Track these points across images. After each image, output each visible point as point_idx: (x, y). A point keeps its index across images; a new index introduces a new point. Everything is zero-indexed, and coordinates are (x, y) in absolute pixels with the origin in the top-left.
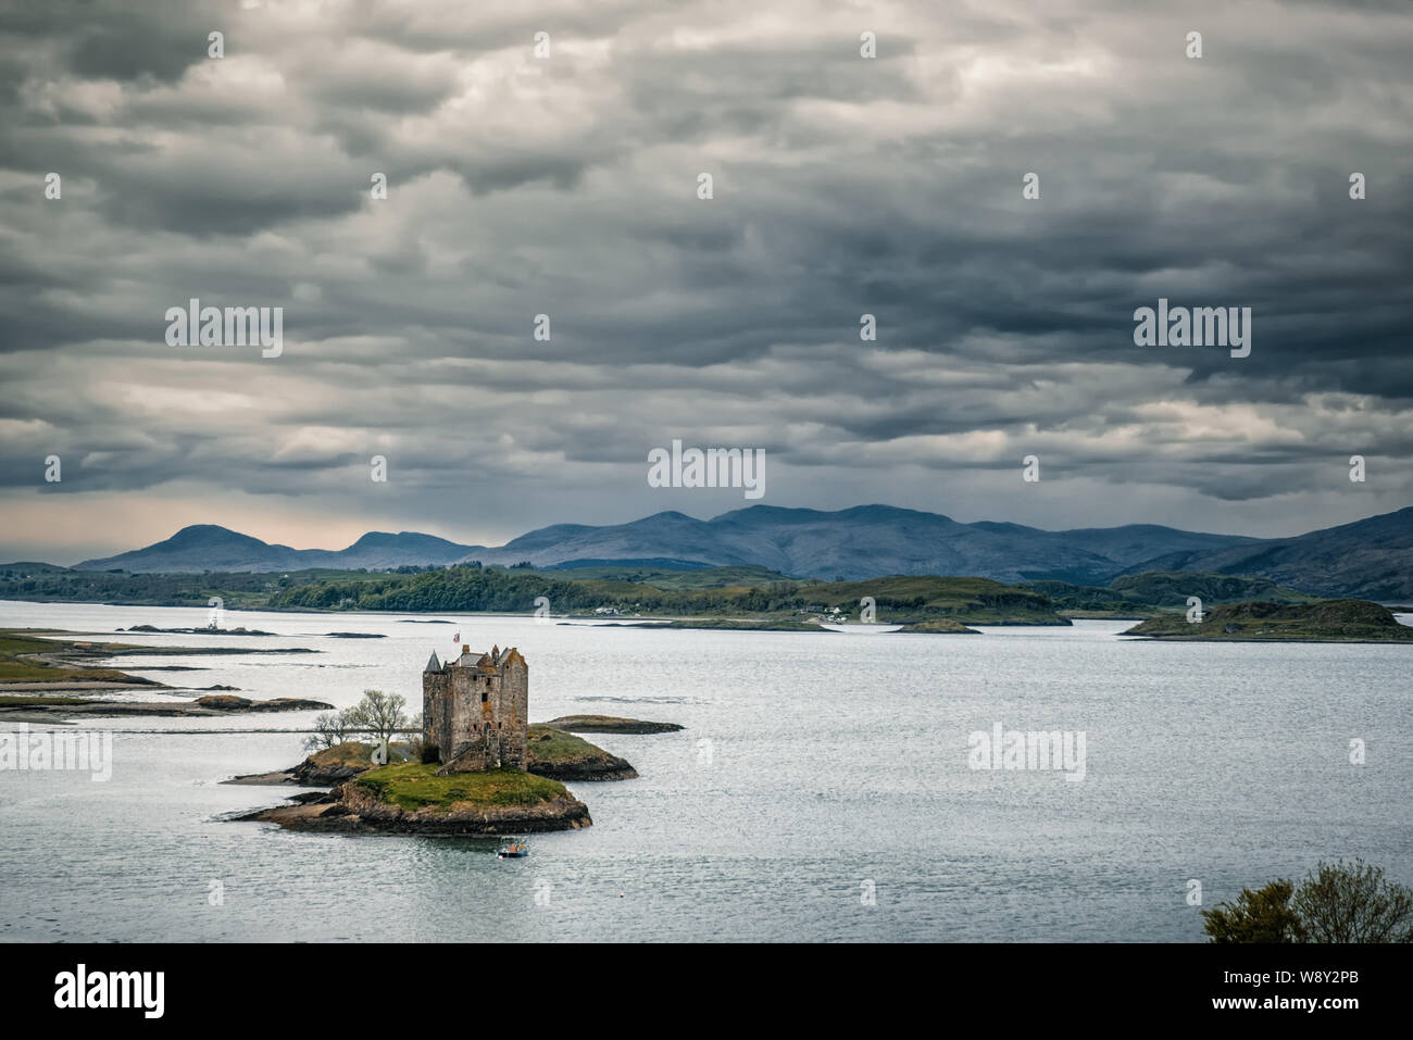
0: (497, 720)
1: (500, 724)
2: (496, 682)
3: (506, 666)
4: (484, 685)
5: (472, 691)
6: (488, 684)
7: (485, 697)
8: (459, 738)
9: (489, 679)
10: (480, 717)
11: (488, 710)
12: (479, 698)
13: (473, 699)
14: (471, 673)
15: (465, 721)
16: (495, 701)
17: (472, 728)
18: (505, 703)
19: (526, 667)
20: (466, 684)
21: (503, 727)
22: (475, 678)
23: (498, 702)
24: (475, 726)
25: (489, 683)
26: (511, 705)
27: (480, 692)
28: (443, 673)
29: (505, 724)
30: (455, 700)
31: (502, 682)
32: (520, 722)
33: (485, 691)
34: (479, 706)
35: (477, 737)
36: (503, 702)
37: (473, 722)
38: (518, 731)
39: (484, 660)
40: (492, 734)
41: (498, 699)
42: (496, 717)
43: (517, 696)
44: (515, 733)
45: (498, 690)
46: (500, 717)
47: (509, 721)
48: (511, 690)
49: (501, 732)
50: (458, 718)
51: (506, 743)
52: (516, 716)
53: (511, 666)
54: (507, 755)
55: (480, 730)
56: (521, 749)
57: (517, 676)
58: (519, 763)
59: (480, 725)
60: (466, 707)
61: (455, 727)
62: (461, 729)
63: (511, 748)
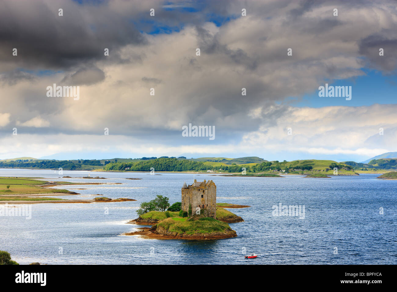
0: (207, 204)
1: (207, 205)
2: (206, 191)
3: (209, 186)
4: (202, 192)
5: (198, 194)
6: (203, 192)
7: (202, 196)
8: (194, 209)
9: (204, 190)
10: (201, 203)
11: (203, 200)
13: (199, 197)
14: (198, 188)
15: (196, 204)
16: (205, 198)
19: (215, 186)
20: (196, 192)
22: (199, 190)
23: (206, 198)
24: (199, 206)
26: (211, 199)
27: (201, 195)
28: (188, 188)
30: (193, 197)
31: (208, 191)
32: (214, 204)
34: (200, 199)
36: (208, 198)
37: (198, 204)
38: (213, 207)
39: (201, 184)
40: (205, 208)
41: (207, 197)
42: (206, 203)
43: (213, 196)
44: (212, 208)
45: (207, 194)
46: (207, 203)
47: (210, 204)
48: (211, 194)
49: (208, 208)
50: (194, 203)
51: (209, 211)
52: (212, 202)
53: (211, 186)
54: (210, 215)
55: (201, 207)
56: (214, 213)
57: (213, 189)
58: (213, 217)
59: (201, 205)
60: (196, 199)
61: (193, 206)
62: (195, 207)
63: (211, 213)
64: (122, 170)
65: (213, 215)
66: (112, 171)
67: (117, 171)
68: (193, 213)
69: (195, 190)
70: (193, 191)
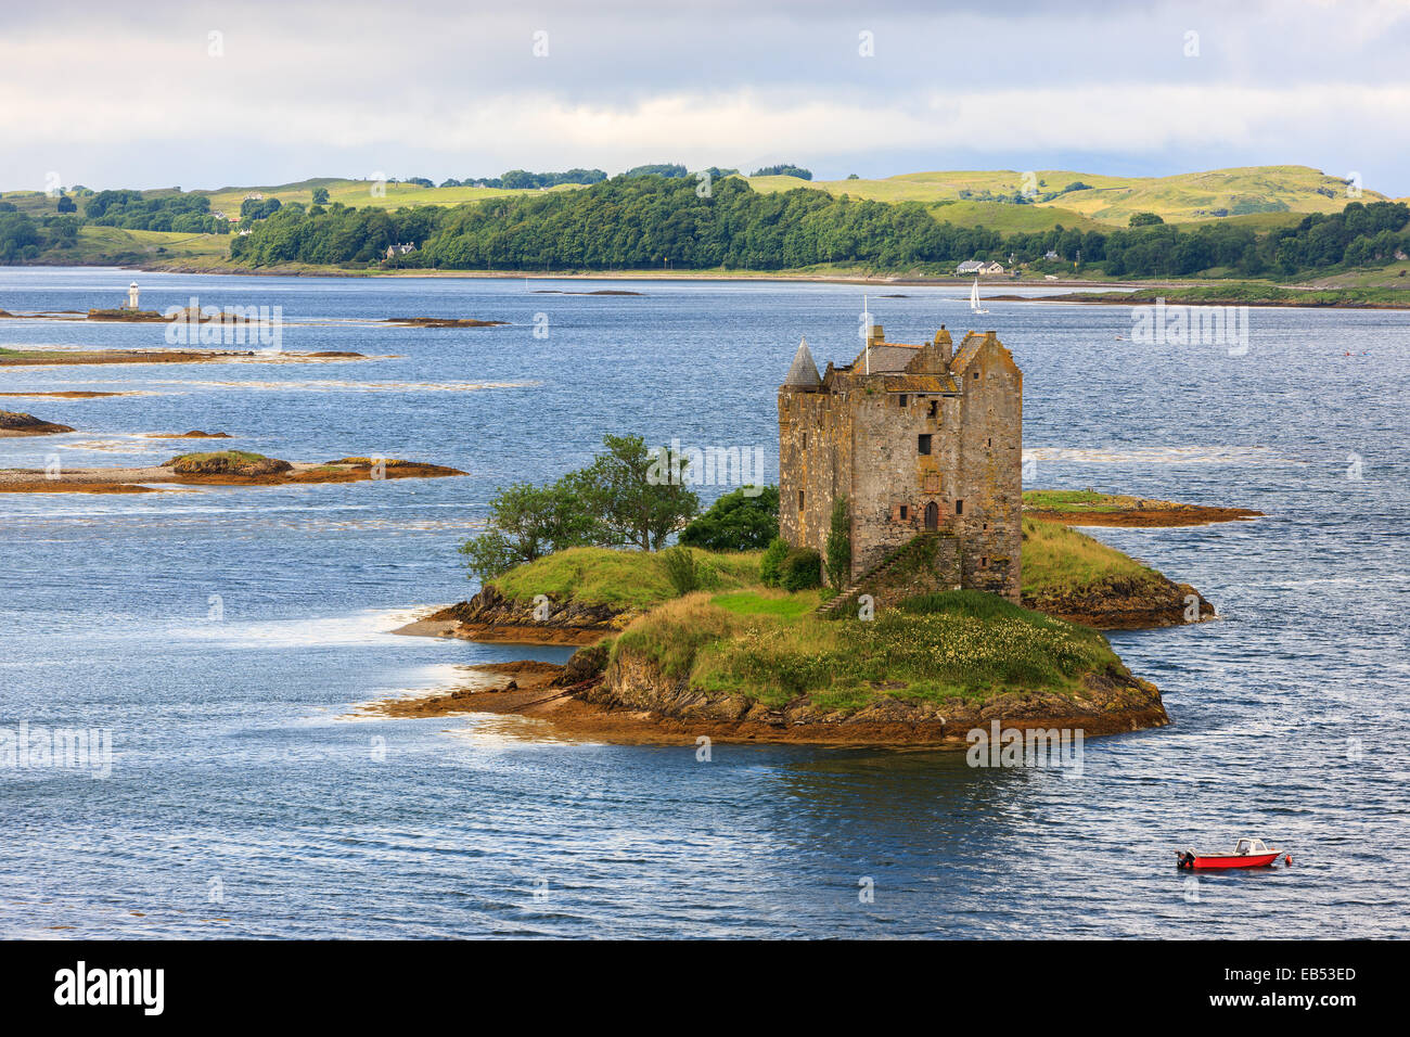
0: (954, 497)
1: (959, 504)
2: (952, 407)
3: (972, 372)
4: (925, 415)
5: (896, 428)
6: (933, 413)
7: (924, 443)
8: (869, 537)
9: (934, 403)
10: (914, 489)
11: (932, 472)
12: (911, 445)
13: (899, 447)
15: (881, 497)
16: (946, 453)
17: (898, 512)
18: (971, 456)
19: (1017, 375)
20: (881, 414)
21: (966, 512)
22: (903, 401)
23: (954, 456)
24: (904, 510)
25: (934, 411)
26: (984, 460)
27: (916, 432)
28: (824, 388)
29: (970, 504)
30: (859, 450)
31: (964, 408)
32: (1004, 500)
33: (925, 431)
34: (907, 462)
35: (907, 535)
36: (967, 454)
37: (900, 501)
38: (1002, 519)
39: (918, 361)
40: (940, 529)
41: (954, 448)
42: (952, 487)
43: (997, 440)
44: (992, 526)
45: (956, 427)
46: (960, 489)
47: (981, 498)
48: (984, 426)
49: (962, 524)
50: (865, 491)
51: (974, 547)
52: (995, 487)
53: (984, 373)
54: (976, 573)
55: (914, 518)
56: (1007, 562)
57: (996, 395)
58: (1003, 592)
59: (914, 508)
60: (882, 465)
61: (858, 513)
62: (873, 517)
63: (984, 559)
64: (365, 260)
65: (999, 576)
66: (295, 266)
67: (329, 269)
68: (858, 560)
69: (870, 403)
70: (862, 407)
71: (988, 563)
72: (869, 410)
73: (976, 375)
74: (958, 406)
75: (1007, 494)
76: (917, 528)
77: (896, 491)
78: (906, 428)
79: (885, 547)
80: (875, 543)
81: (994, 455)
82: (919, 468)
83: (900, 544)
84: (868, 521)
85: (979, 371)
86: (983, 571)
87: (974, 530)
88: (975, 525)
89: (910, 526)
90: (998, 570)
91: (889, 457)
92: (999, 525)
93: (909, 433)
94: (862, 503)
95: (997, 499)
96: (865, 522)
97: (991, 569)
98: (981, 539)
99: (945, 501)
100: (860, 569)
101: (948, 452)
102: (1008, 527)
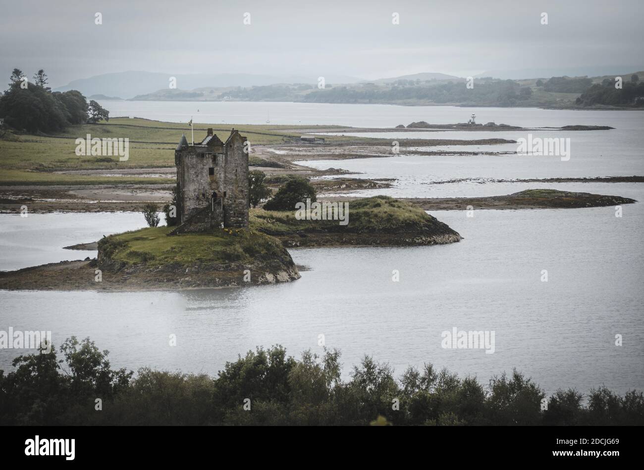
0: (223, 190)
1: (225, 193)
2: (221, 158)
3: (229, 145)
4: (211, 161)
5: (200, 166)
7: (211, 172)
8: (190, 205)
9: (215, 156)
10: (207, 187)
11: (214, 181)
12: (206, 171)
13: (201, 172)
14: (199, 152)
15: (195, 191)
16: (220, 175)
17: (201, 196)
18: (229, 176)
21: (227, 196)
22: (203, 155)
23: (222, 175)
24: (204, 195)
25: (215, 159)
26: (234, 177)
27: (207, 167)
29: (229, 193)
30: (186, 174)
31: (226, 158)
32: (242, 191)
33: (211, 166)
34: (206, 179)
35: (205, 204)
36: (227, 175)
37: (202, 191)
38: (242, 199)
41: (223, 173)
42: (222, 187)
43: (239, 170)
44: (237, 201)
45: (223, 165)
46: (225, 187)
47: (233, 190)
48: (234, 165)
49: (226, 200)
50: (188, 188)
51: (231, 208)
52: (239, 187)
53: (234, 145)
54: (231, 218)
55: (207, 198)
56: (243, 214)
57: (239, 154)
58: (242, 225)
59: (207, 194)
60: (195, 179)
61: (186, 196)
62: (191, 198)
63: (235, 213)
65: (240, 219)
68: (186, 213)
69: (190, 156)
70: (187, 158)
71: (236, 215)
72: (190, 159)
73: (231, 146)
74: (224, 157)
75: (243, 189)
76: (209, 202)
77: (200, 188)
78: (204, 165)
79: (196, 209)
80: (192, 207)
81: (238, 175)
82: (209, 180)
83: (202, 207)
84: (190, 199)
85: (232, 144)
86: (234, 217)
87: (230, 202)
88: (231, 201)
89: (206, 201)
90: (240, 217)
91: (197, 176)
92: (240, 200)
93: (205, 167)
94: (187, 192)
95: (239, 191)
96: (188, 199)
97: (237, 216)
98: (233, 206)
99: (219, 191)
100: (187, 216)
101: (220, 174)
102: (243, 201)
